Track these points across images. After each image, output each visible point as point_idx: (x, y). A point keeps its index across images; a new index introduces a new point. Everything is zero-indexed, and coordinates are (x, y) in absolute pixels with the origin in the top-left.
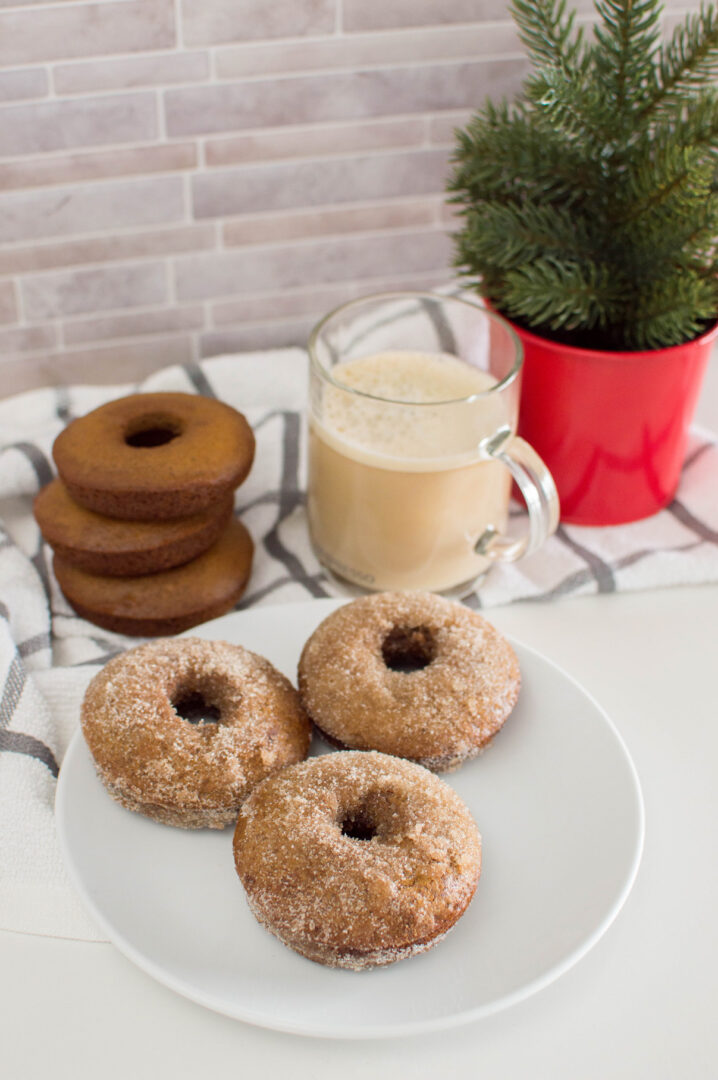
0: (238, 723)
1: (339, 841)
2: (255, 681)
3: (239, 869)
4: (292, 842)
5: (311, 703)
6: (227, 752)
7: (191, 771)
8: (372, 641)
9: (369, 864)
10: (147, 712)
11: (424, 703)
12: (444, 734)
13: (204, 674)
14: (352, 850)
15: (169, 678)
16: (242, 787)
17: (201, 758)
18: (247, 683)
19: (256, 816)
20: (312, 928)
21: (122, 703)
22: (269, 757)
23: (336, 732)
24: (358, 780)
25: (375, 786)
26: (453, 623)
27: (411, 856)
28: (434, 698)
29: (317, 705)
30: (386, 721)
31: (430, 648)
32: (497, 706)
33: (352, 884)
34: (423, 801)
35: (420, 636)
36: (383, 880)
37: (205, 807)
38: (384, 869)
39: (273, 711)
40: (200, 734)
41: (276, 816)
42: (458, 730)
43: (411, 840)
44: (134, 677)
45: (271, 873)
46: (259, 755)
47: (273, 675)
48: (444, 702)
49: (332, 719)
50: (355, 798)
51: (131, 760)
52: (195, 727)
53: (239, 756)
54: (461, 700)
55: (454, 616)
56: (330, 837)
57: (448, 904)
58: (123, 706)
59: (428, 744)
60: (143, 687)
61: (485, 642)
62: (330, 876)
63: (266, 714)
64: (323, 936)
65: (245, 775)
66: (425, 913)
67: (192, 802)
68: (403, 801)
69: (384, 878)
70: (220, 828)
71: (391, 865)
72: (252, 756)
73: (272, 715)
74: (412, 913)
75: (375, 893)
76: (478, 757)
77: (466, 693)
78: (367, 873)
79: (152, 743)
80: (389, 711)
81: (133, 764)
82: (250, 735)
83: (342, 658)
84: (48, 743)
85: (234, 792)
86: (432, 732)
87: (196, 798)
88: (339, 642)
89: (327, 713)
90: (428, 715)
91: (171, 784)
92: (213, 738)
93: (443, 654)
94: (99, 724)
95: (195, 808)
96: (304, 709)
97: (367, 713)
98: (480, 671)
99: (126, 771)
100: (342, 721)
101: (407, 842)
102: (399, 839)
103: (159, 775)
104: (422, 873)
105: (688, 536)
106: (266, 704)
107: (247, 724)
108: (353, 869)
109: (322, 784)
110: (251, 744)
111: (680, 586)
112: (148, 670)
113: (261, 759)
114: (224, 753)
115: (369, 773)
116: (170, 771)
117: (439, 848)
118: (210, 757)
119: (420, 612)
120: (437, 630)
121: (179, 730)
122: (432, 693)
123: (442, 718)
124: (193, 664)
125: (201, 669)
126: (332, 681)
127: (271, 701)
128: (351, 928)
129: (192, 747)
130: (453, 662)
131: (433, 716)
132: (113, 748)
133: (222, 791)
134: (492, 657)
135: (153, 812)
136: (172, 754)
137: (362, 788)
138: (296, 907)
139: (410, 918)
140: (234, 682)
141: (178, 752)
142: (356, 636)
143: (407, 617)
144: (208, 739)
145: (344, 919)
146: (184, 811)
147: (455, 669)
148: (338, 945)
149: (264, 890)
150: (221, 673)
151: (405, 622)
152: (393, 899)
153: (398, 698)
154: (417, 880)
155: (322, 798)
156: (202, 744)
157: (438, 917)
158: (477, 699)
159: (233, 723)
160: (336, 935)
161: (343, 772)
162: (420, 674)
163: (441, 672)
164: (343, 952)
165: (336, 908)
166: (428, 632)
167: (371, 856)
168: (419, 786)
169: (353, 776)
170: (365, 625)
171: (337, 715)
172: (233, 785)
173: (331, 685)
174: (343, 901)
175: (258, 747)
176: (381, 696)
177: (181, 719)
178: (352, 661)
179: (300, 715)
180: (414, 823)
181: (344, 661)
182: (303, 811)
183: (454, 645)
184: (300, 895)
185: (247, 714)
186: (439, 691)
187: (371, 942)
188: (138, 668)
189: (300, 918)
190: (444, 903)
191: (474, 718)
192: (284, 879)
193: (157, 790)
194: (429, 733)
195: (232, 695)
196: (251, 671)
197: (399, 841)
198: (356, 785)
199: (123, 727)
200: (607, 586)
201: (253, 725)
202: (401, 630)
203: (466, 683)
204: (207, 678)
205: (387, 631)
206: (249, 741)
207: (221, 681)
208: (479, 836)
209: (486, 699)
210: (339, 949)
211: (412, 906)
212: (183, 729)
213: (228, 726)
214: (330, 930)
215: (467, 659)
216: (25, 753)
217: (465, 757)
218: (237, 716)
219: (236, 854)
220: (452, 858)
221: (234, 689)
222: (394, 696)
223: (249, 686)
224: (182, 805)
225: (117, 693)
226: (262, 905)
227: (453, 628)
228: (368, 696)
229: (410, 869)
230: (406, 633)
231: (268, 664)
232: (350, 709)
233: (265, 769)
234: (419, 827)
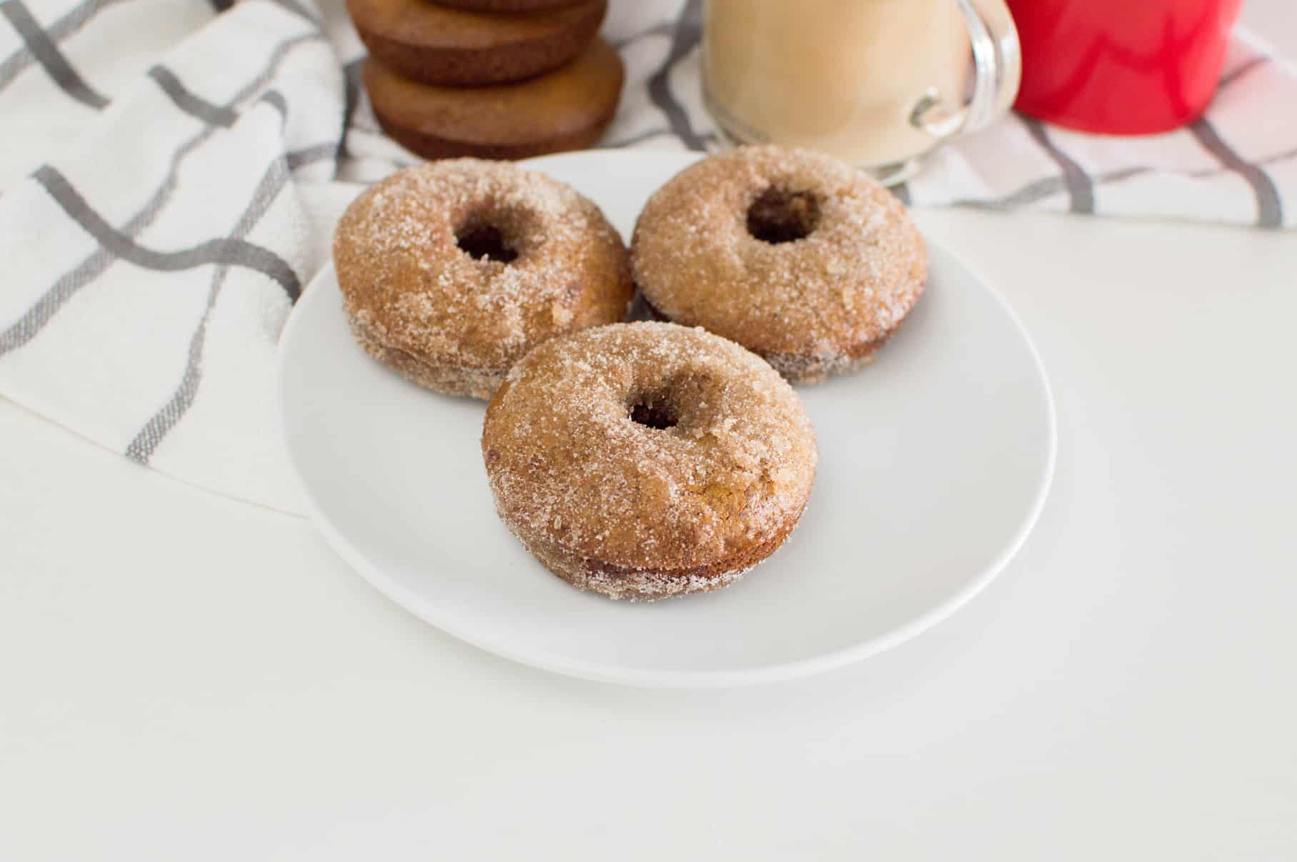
0: (532, 266)
1: (619, 423)
2: (569, 222)
3: (485, 441)
4: (557, 414)
5: (638, 264)
6: (506, 299)
7: (455, 314)
8: (736, 198)
9: (649, 455)
10: (416, 234)
11: (784, 281)
12: (801, 326)
13: (505, 205)
14: (632, 435)
15: (458, 201)
16: (518, 346)
17: (471, 300)
18: (559, 222)
19: (523, 380)
20: (557, 526)
21: (389, 219)
22: (562, 316)
23: (662, 303)
24: (667, 356)
25: (688, 367)
26: (849, 193)
27: (709, 455)
28: (797, 278)
29: (645, 267)
30: (727, 296)
31: (812, 221)
32: (882, 305)
33: (620, 478)
34: (745, 393)
35: (800, 203)
36: (662, 477)
37: (465, 364)
38: (667, 466)
39: (584, 261)
40: (478, 272)
41: (544, 382)
42: (822, 324)
43: (715, 438)
44: (413, 193)
45: (520, 450)
46: (549, 310)
47: (596, 219)
48: (810, 284)
49: (658, 284)
50: (657, 378)
51: (382, 290)
52: (474, 263)
53: (522, 306)
54: (832, 286)
55: (852, 188)
56: (607, 416)
57: (748, 528)
58: (388, 222)
59: (777, 336)
60: (421, 206)
61: (886, 223)
62: (594, 461)
63: (573, 262)
64: (570, 539)
65: (526, 331)
66: (712, 533)
67: (448, 354)
68: (720, 391)
69: (662, 475)
70: (484, 397)
71: (678, 462)
72: (540, 309)
73: (580, 265)
74: (693, 530)
75: (649, 493)
76: (849, 372)
77: (843, 278)
78: (643, 465)
79: (414, 272)
80: (734, 284)
81: (384, 296)
82: (544, 284)
83: (689, 212)
84: (295, 266)
85: (506, 351)
86: (786, 320)
87: (454, 350)
88: (692, 193)
89: (655, 277)
90: (785, 296)
91: (426, 327)
92: (493, 278)
93: (826, 229)
94: (354, 242)
95: (451, 362)
96: (629, 270)
97: (705, 282)
98: (867, 254)
99: (373, 303)
100: (671, 288)
101: (709, 439)
102: (699, 433)
103: (412, 313)
104: (719, 479)
105: (1208, 161)
106: (577, 252)
107: (543, 270)
108: (626, 458)
109: (618, 354)
110: (542, 294)
111: (1183, 221)
112: (434, 187)
113: (551, 317)
114: (502, 298)
115: (683, 350)
116: (427, 309)
117: (749, 455)
118: (483, 300)
119: (809, 174)
120: (825, 199)
121: (452, 263)
122: (796, 271)
123: (804, 305)
124: (493, 190)
125: (502, 198)
126: (670, 237)
127: (584, 249)
128: (607, 533)
129: (463, 285)
130: (836, 238)
131: (792, 300)
132: (363, 273)
133: (491, 347)
134: (890, 242)
135: (400, 362)
136: (435, 288)
137: (668, 366)
138: (543, 495)
139: (690, 536)
140: (541, 219)
141: (443, 287)
142: (716, 188)
143: (789, 177)
144: (488, 279)
145: (600, 521)
146: (437, 364)
147: (835, 247)
148: (587, 554)
149: (508, 469)
150: (527, 206)
151: (786, 183)
152: (671, 506)
153: (751, 270)
154: (709, 489)
155: (612, 369)
156: (478, 283)
157: (729, 544)
158: (856, 288)
159: (525, 266)
160: (587, 540)
161: (649, 342)
162: (787, 247)
163: (816, 248)
164: (595, 565)
165: (593, 504)
166: (813, 201)
167: (654, 448)
168: (747, 376)
169: (661, 351)
170: (731, 177)
171: (667, 280)
172: (506, 341)
173: (667, 243)
174: (604, 496)
175: (550, 300)
176: (727, 264)
177: (460, 251)
178: (702, 217)
179: (621, 276)
180: (725, 416)
181: (692, 217)
182: (582, 380)
183: (842, 219)
184: (551, 482)
185: (547, 258)
186: (806, 270)
187: (632, 557)
188: (422, 183)
189: (544, 512)
190: (742, 526)
191: (848, 313)
192: (535, 459)
193: (407, 332)
194: (781, 321)
195: (535, 233)
196: (569, 211)
197: (698, 437)
198: (662, 361)
199: (380, 247)
200: (1083, 203)
201: (551, 272)
202: (778, 193)
203: (845, 267)
204: (510, 210)
205: (760, 190)
206: (540, 291)
207: (525, 217)
208: (815, 455)
209: (868, 291)
210: (588, 561)
211: (695, 520)
212: (457, 263)
213: (517, 268)
214: (580, 533)
215: (855, 238)
216: (260, 270)
217: (829, 365)
218: (534, 259)
219: (486, 423)
220: (765, 471)
221: (538, 227)
222: (747, 267)
223: (560, 226)
224: (435, 356)
225: (386, 208)
226: (502, 489)
227: (847, 199)
228: (713, 264)
229: (703, 473)
230: (785, 197)
231: (597, 209)
232: (683, 275)
233: (554, 329)
234: (730, 422)
